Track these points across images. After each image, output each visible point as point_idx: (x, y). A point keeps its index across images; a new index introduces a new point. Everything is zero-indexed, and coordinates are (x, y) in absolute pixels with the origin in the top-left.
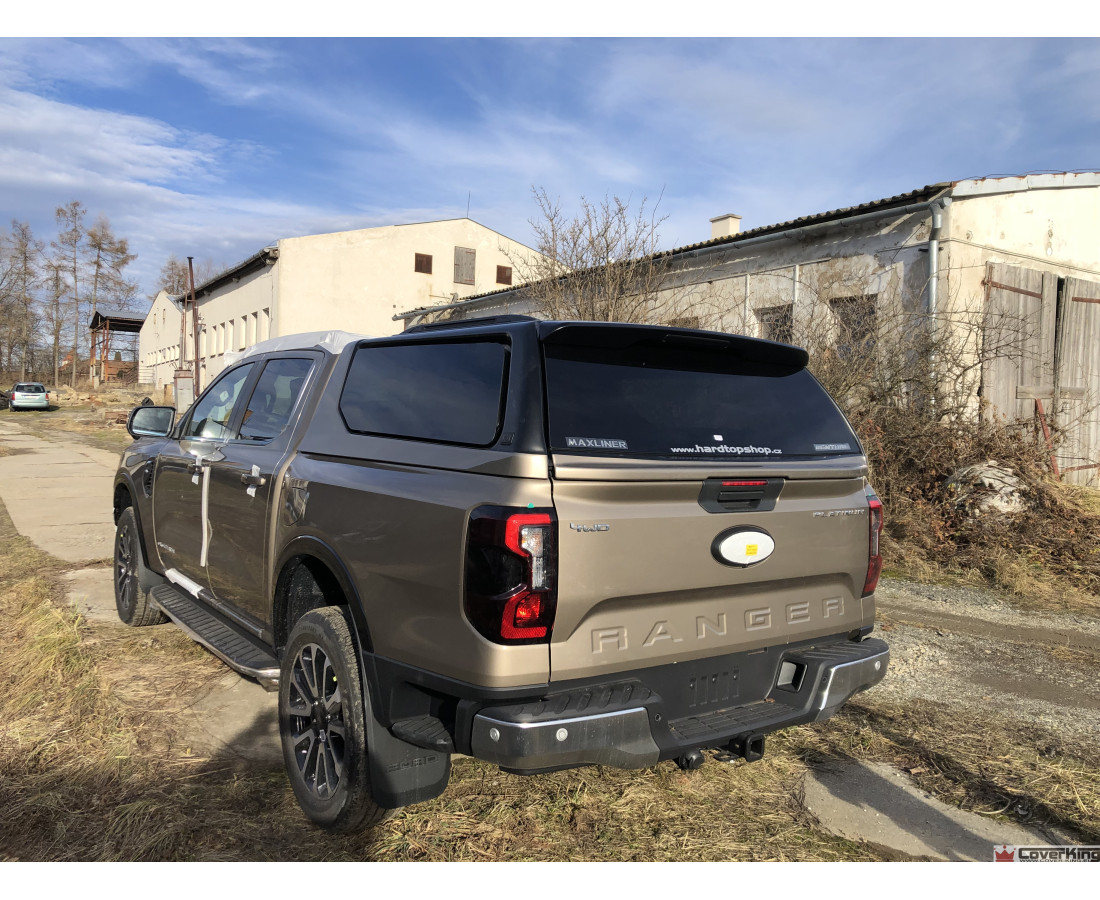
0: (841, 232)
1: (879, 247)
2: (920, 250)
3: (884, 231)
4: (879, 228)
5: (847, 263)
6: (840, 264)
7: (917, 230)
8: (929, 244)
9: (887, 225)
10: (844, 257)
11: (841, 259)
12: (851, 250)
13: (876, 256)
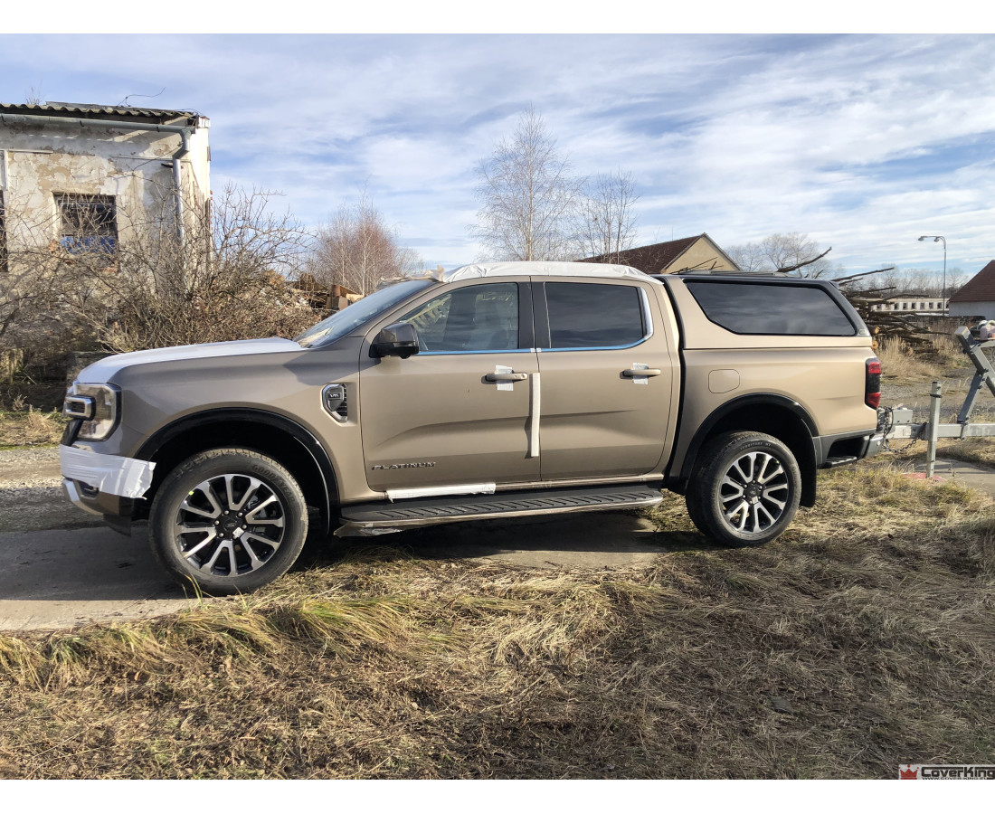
0: (65, 129)
1: (115, 153)
2: (163, 165)
3: (118, 139)
4: (111, 134)
5: (74, 160)
6: (65, 160)
7: (155, 145)
8: (173, 161)
9: (121, 134)
10: (69, 153)
11: (66, 155)
12: (77, 148)
13: (110, 160)
